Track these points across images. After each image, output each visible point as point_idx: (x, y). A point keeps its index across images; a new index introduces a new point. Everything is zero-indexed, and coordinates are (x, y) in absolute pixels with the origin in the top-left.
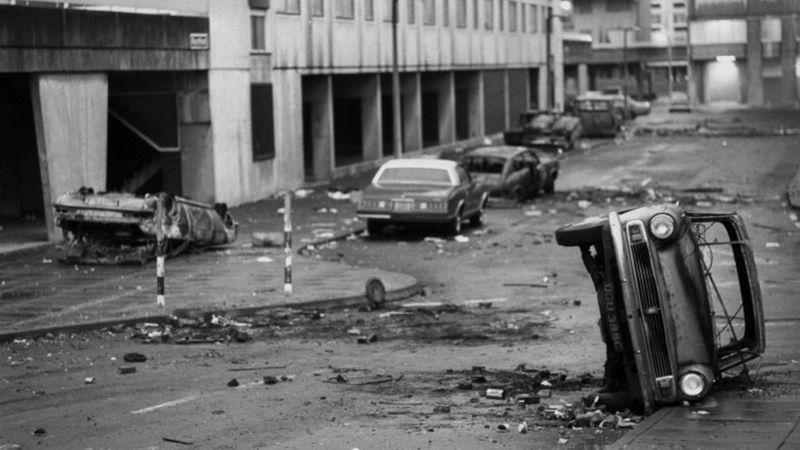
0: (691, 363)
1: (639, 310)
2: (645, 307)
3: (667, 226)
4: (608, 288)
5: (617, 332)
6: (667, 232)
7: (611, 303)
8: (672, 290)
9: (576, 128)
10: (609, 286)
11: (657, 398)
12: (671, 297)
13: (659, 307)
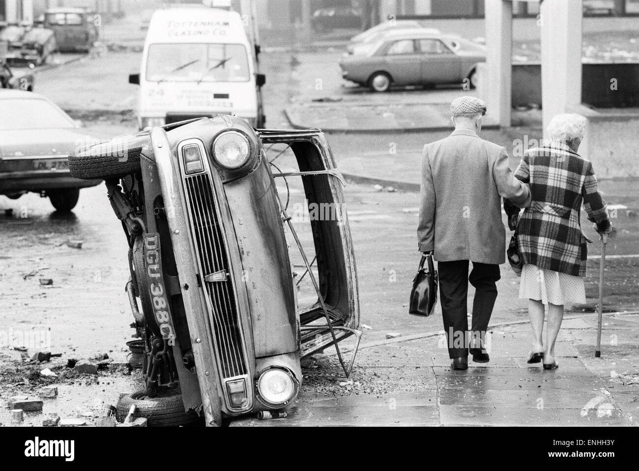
0: (272, 355)
1: (198, 276)
2: (207, 272)
3: (239, 149)
4: (151, 243)
5: (166, 310)
6: (238, 157)
7: (156, 267)
8: (246, 245)
9: (48, 41)
10: (152, 240)
11: (224, 410)
12: (244, 256)
13: (227, 271)
